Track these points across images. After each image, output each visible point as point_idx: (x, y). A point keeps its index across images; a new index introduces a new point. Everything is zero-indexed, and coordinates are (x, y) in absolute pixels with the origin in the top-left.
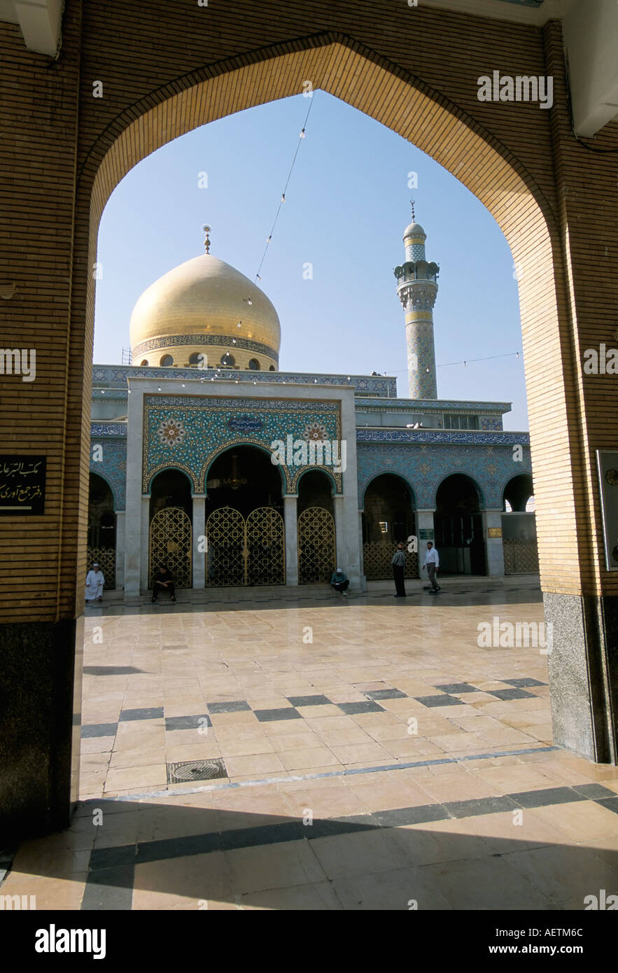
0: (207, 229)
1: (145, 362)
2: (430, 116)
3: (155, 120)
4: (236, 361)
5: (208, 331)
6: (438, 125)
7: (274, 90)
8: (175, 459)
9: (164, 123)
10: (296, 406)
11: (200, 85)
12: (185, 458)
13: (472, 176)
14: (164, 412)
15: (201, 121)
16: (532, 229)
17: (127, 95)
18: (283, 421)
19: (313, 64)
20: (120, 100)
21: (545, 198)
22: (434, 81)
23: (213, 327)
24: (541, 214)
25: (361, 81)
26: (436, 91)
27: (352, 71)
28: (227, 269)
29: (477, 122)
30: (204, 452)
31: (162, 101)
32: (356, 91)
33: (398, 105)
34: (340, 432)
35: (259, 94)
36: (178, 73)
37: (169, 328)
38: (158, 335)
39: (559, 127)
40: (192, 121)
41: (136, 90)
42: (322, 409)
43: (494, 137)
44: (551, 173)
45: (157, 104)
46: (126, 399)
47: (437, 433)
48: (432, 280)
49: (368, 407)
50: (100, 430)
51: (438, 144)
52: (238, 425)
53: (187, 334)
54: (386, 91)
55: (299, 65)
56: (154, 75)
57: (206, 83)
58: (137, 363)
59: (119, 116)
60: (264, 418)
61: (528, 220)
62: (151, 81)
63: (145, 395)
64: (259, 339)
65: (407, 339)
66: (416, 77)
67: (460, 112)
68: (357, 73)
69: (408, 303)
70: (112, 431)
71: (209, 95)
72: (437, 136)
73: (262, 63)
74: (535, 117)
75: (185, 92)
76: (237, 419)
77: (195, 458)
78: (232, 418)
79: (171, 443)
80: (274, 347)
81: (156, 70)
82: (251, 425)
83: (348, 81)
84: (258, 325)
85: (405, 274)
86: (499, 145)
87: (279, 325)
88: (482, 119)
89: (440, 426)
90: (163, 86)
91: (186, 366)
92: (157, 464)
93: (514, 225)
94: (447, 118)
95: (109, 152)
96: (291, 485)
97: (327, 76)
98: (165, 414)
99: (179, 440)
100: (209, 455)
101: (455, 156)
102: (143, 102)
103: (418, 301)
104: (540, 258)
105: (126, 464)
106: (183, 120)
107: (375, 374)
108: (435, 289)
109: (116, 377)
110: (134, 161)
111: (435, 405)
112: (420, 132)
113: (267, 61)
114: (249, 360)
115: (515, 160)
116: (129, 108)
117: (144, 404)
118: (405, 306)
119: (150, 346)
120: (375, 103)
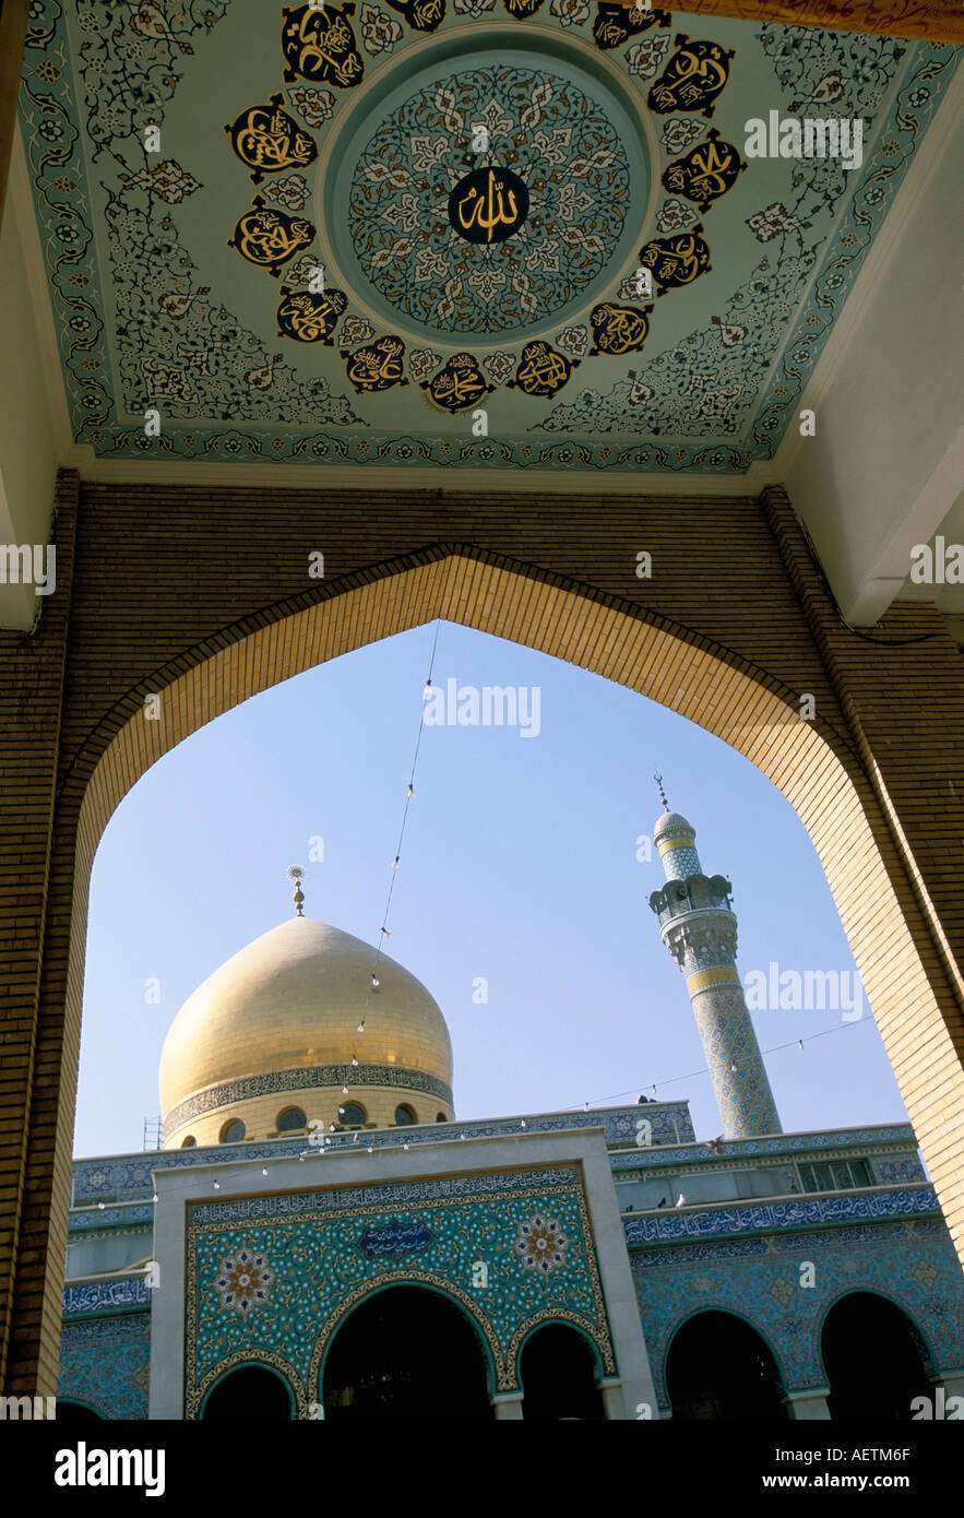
0: (297, 872)
1: (190, 1141)
2: (615, 632)
3: (183, 694)
4: (370, 1113)
5: (310, 1060)
6: (629, 643)
7: (367, 630)
8: (254, 1342)
9: (198, 697)
10: (494, 1183)
11: (251, 637)
12: (274, 1335)
13: (702, 707)
14: (228, 1237)
15: (256, 686)
16: (819, 772)
17: (137, 665)
18: (471, 1222)
19: (423, 586)
20: (127, 673)
21: (825, 722)
22: (610, 584)
23: (319, 1051)
24: (826, 747)
25: (499, 599)
26: (615, 596)
27: (484, 589)
28: (339, 938)
29: (689, 629)
30: (314, 1317)
31: (192, 667)
32: (495, 614)
33: (563, 624)
34: (591, 1230)
35: (344, 638)
36: (215, 627)
37: (234, 1065)
38: (214, 1080)
39: (819, 618)
40: (241, 686)
41: (153, 657)
42: (545, 1184)
43: (721, 647)
44: (827, 684)
45: (184, 671)
46: (149, 1223)
47: (789, 1205)
48: (723, 907)
49: (641, 1170)
50: (95, 1298)
51: (636, 669)
52: (381, 1243)
53: (269, 1071)
54: (541, 607)
55: (401, 591)
56: (180, 634)
57: (259, 633)
58: (174, 1143)
59: (126, 695)
60: (432, 1220)
61: (808, 758)
62: (175, 642)
63: (189, 1203)
64: (409, 1064)
65: (700, 1025)
66: (582, 583)
67: (659, 619)
68: (492, 589)
69: (687, 956)
70: (120, 1296)
71: (266, 649)
72: (633, 657)
73: (343, 596)
74: (778, 611)
75: (228, 650)
76: (378, 1230)
77: (297, 1333)
78: (366, 1230)
79: (245, 1304)
80: (441, 1076)
81: (185, 627)
82: (408, 1240)
83: (480, 602)
84: (406, 1035)
85: (669, 903)
86: (731, 656)
87: (446, 1031)
88: (695, 625)
89: (794, 1189)
90: (192, 647)
91: (271, 1136)
92: (215, 1361)
93: (790, 771)
94: (640, 630)
95: (110, 748)
96: (506, 1369)
97: (447, 600)
98: (231, 1241)
99: (260, 1295)
100: (323, 1321)
101: (668, 682)
102: (164, 672)
103: (704, 949)
104: (844, 816)
105: (147, 1371)
106: (227, 688)
107: (643, 1100)
108: (730, 923)
109: (131, 1178)
110: (150, 757)
111: (775, 1148)
112: (605, 656)
113: (351, 593)
114: (394, 1109)
115: (761, 674)
116: (141, 683)
117: (187, 1226)
118: (681, 962)
119: (199, 1106)
120: (526, 625)
